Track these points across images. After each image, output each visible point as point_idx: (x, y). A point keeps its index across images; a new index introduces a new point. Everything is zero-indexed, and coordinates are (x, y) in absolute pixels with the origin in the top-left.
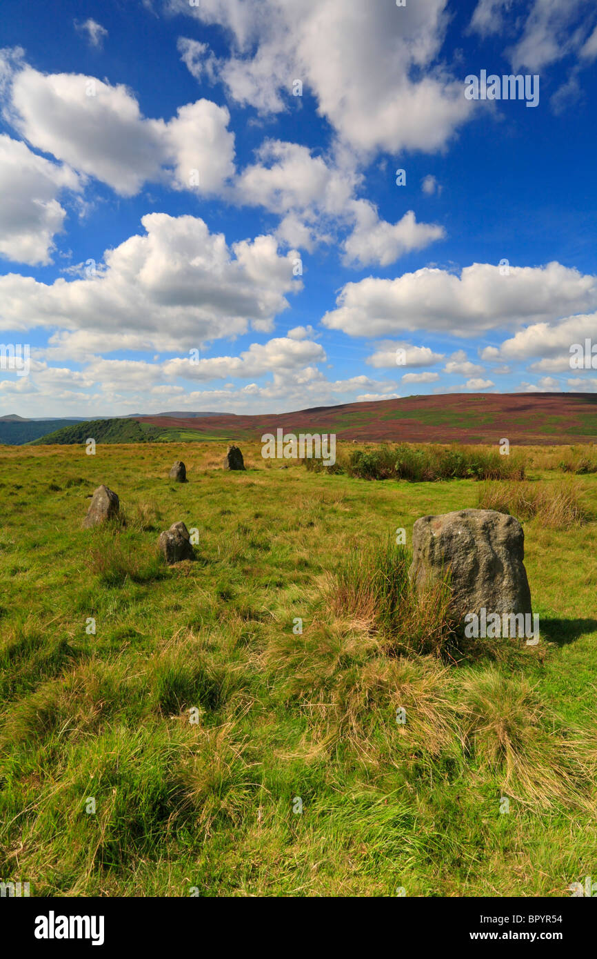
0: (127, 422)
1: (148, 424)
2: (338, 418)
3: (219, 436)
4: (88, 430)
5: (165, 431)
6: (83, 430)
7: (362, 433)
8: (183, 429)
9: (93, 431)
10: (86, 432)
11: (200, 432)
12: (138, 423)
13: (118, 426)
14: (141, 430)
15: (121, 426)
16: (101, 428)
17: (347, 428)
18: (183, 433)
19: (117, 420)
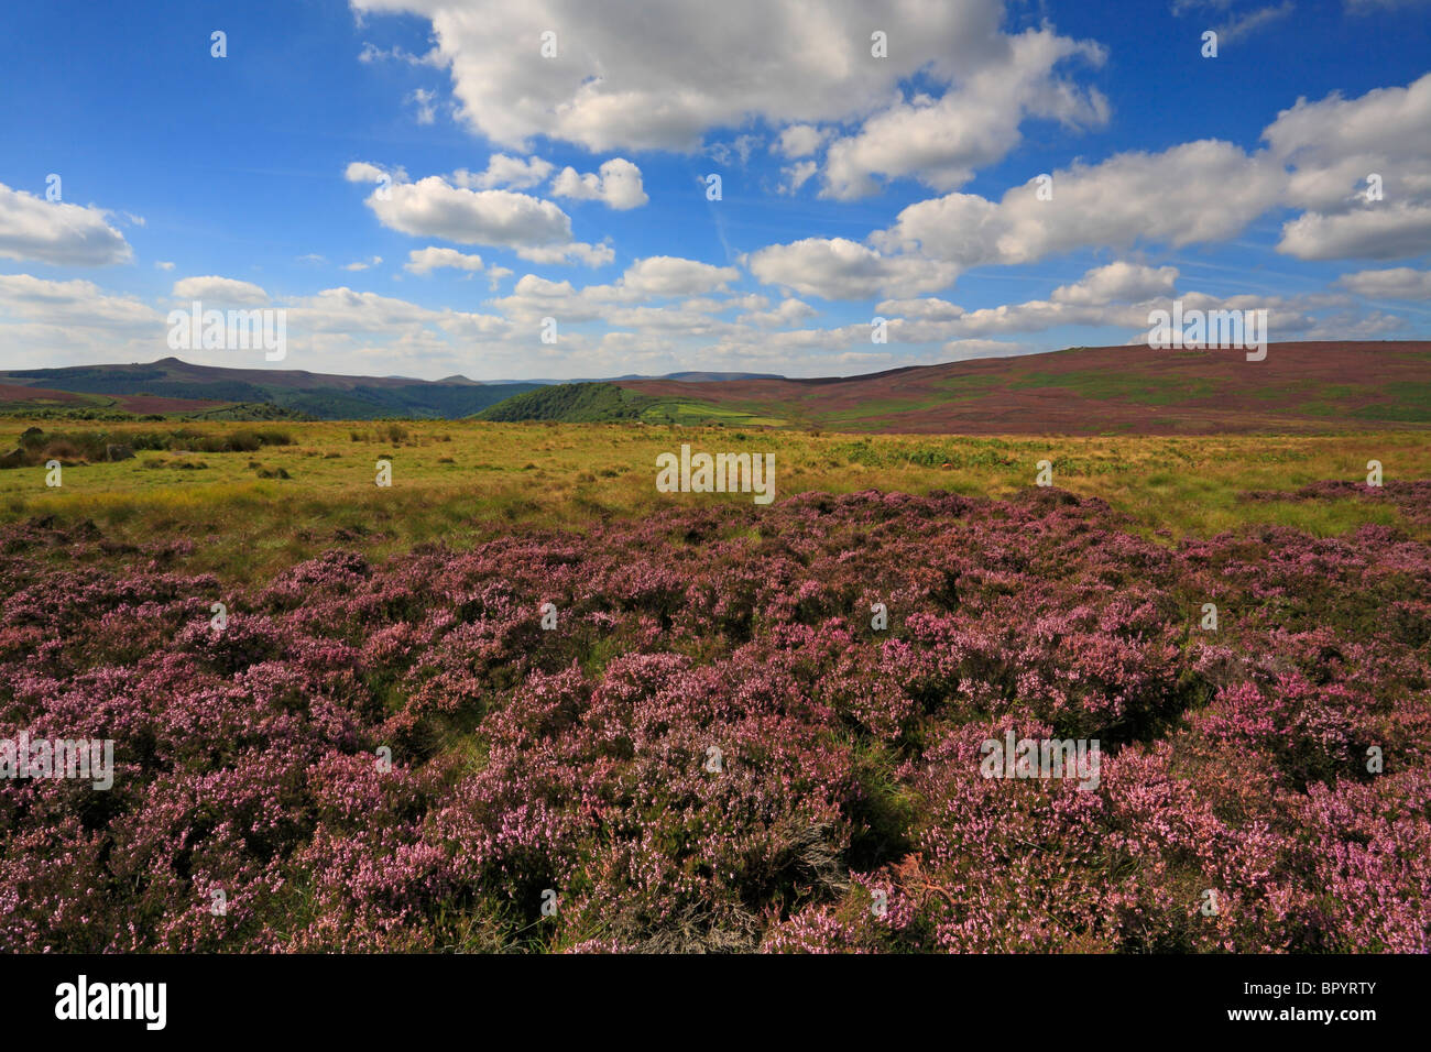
0: (603, 388)
1: (631, 390)
2: (937, 385)
3: (738, 411)
4: (549, 400)
5: (655, 402)
6: (541, 399)
7: (968, 410)
8: (684, 399)
9: (555, 401)
10: (546, 401)
11: (711, 403)
12: (619, 389)
13: (590, 394)
14: (620, 400)
15: (595, 394)
16: (566, 396)
17: (948, 401)
18: (684, 406)
19: (590, 384)
